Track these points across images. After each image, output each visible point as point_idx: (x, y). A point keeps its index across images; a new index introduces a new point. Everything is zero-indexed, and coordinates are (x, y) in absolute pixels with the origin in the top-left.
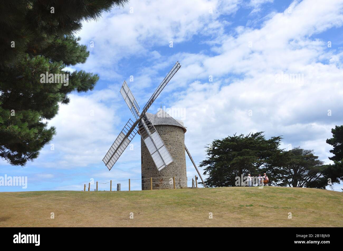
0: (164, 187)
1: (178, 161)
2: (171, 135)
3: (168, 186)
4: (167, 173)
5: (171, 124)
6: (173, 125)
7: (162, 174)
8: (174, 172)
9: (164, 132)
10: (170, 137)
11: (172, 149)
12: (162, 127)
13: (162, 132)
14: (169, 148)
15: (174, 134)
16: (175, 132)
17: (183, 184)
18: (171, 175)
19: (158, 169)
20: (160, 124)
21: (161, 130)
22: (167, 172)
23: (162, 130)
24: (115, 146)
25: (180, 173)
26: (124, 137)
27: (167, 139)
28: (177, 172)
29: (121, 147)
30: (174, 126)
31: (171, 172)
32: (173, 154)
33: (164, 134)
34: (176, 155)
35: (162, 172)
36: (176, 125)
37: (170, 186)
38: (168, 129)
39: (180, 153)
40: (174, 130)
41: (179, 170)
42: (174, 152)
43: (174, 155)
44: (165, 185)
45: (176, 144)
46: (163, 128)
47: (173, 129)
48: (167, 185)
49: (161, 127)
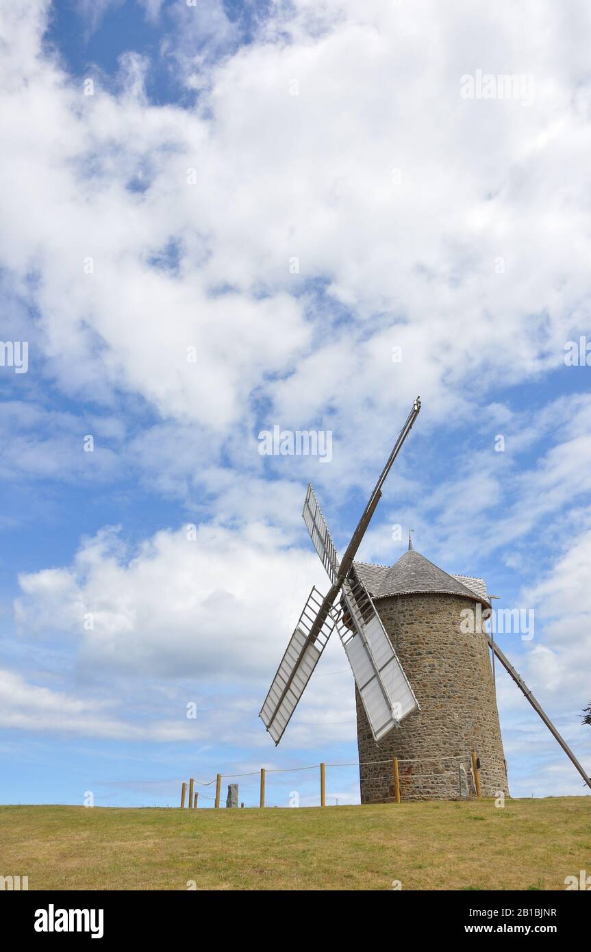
0: (415, 796)
1: (459, 705)
2: (431, 625)
3: (428, 793)
4: (422, 747)
5: (427, 591)
6: (436, 591)
7: (408, 752)
8: (447, 745)
9: (407, 617)
10: (429, 632)
11: (438, 668)
12: (403, 602)
13: (402, 617)
14: (427, 664)
15: (440, 620)
16: (445, 613)
17: (486, 786)
18: (437, 753)
19: (376, 734)
20: (396, 592)
21: (399, 613)
22: (425, 745)
23: (402, 612)
24: (285, 672)
25: (471, 748)
26: (303, 641)
27: (418, 637)
28: (457, 745)
29: (299, 672)
30: (440, 597)
31: (437, 745)
32: (441, 683)
33: (408, 624)
34: (452, 686)
35: (407, 746)
36: (446, 591)
37: (434, 791)
38: (422, 605)
39: (465, 678)
40: (440, 607)
41: (466, 735)
42: (444, 676)
43: (445, 686)
44: (418, 787)
45: (451, 652)
46: (406, 603)
47: (437, 604)
48: (424, 787)
49: (400, 602)
